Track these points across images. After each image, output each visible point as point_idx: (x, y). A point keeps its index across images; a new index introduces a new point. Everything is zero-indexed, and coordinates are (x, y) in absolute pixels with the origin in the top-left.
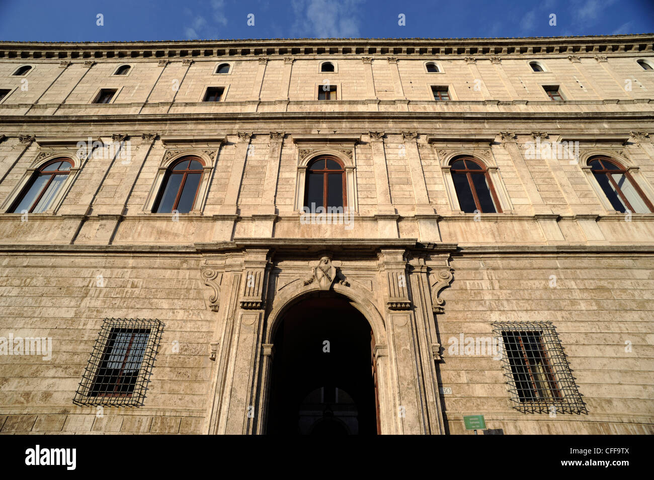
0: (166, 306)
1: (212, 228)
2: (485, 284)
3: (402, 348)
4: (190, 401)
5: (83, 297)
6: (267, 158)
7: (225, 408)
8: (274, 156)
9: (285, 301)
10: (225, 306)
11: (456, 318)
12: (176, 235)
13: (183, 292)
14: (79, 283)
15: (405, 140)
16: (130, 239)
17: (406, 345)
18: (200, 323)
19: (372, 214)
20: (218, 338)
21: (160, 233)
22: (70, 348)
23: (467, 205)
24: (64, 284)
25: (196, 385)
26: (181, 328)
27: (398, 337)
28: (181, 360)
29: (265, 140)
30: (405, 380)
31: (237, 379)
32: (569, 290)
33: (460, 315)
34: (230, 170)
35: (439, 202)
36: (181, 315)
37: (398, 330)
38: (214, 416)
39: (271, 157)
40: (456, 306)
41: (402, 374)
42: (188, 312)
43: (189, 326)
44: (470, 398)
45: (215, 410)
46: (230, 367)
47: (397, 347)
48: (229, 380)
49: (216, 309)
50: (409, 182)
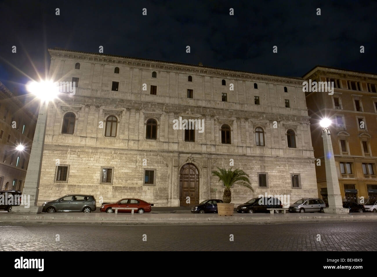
0: (156, 165)
1: (163, 145)
2: (223, 163)
5: (136, 163)
7: (173, 186)
9: (182, 165)
10: (170, 166)
12: (154, 146)
13: (159, 162)
14: (134, 159)
15: (211, 118)
16: (143, 147)
17: (206, 176)
18: (165, 169)
19: (201, 143)
20: (169, 173)
21: (150, 145)
22: (138, 174)
23: (223, 141)
24: (131, 159)
25: (166, 182)
26: (160, 170)
27: (204, 174)
28: (162, 177)
29: (173, 114)
30: (205, 182)
31: (174, 181)
32: (239, 165)
34: (164, 125)
35: (217, 140)
36: (160, 167)
37: (204, 172)
43: (162, 170)
44: (215, 185)
46: (173, 179)
47: (204, 176)
48: (173, 181)
49: (168, 166)
50: (210, 133)
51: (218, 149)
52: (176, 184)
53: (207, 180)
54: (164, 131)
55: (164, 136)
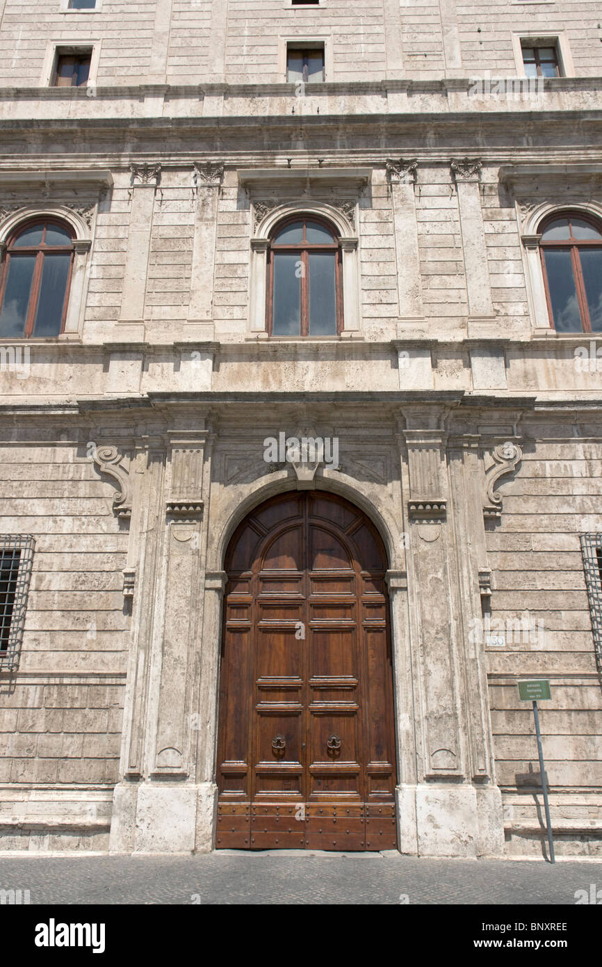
0: (40, 511)
1: (104, 367)
2: (579, 468)
3: (430, 577)
4: (99, 661)
6: (192, 219)
7: (155, 670)
8: (205, 216)
9: (241, 500)
10: (142, 509)
11: (522, 526)
12: (39, 381)
13: (67, 486)
15: (458, 177)
17: (436, 572)
18: (101, 538)
19: (387, 338)
20: (134, 563)
23: (562, 317)
26: (71, 546)
27: (424, 559)
28: (78, 598)
29: (185, 179)
30: (433, 626)
31: (170, 627)
33: (529, 521)
34: (123, 246)
35: (511, 312)
36: (68, 525)
37: (424, 547)
38: (140, 683)
39: (200, 219)
40: (523, 505)
41: (428, 617)
42: (80, 520)
43: (84, 543)
44: (532, 653)
45: (140, 674)
46: (159, 609)
47: (421, 576)
48: (157, 631)
49: (125, 522)
50: (459, 270)
51: (526, 375)
52: (179, 650)
53: (453, 611)
54: (115, 282)
55: (111, 314)
